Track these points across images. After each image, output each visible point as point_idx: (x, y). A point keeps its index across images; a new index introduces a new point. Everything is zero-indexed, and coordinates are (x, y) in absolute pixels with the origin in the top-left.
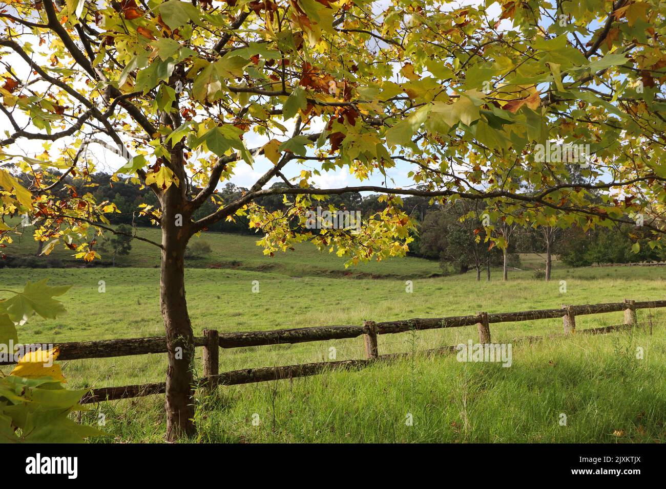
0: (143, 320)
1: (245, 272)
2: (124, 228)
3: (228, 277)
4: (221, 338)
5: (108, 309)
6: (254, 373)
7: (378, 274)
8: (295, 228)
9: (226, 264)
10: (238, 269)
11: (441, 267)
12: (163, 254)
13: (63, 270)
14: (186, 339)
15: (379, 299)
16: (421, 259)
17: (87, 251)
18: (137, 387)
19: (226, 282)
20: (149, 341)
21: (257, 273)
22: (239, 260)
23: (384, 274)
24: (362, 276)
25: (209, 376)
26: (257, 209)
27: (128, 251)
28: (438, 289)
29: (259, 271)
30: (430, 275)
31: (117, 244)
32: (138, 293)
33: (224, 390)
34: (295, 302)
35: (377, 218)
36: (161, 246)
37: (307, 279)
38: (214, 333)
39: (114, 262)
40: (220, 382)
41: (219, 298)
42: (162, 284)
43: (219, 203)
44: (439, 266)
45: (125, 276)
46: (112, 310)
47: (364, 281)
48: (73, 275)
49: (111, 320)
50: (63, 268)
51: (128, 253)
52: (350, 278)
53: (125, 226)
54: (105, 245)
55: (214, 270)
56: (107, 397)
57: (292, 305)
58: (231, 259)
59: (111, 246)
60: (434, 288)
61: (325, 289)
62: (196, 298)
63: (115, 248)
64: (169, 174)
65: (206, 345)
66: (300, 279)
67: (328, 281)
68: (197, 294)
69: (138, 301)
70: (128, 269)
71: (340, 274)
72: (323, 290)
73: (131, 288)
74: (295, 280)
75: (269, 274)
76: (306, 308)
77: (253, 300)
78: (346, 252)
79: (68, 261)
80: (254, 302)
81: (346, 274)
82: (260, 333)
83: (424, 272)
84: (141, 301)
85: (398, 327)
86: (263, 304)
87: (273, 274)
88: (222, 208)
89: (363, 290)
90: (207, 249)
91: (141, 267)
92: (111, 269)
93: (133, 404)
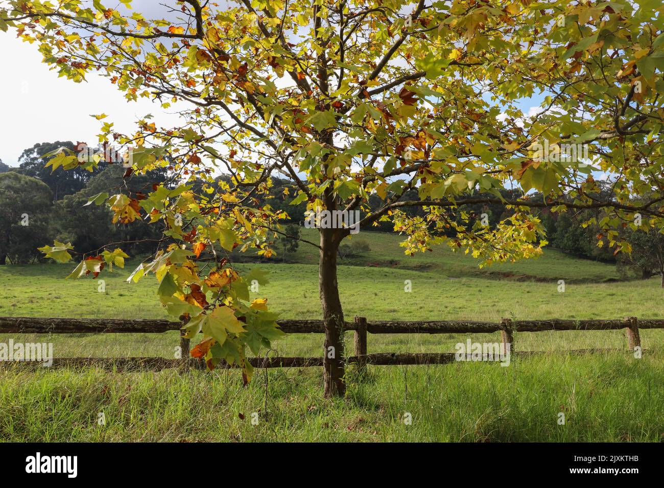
0: (308, 311)
1: (402, 271)
2: (292, 227)
3: (386, 275)
4: (369, 324)
5: (279, 301)
6: (396, 356)
7: (543, 276)
8: (433, 232)
9: (384, 263)
10: (395, 268)
11: (618, 271)
12: (321, 253)
13: (242, 264)
14: (337, 317)
15: (539, 303)
16: (595, 262)
17: (266, 250)
18: (303, 359)
19: (383, 280)
20: (312, 323)
21: (414, 272)
22: (397, 259)
23: (550, 277)
24: (525, 278)
25: (359, 356)
26: (400, 215)
27: (296, 249)
28: (610, 295)
29: (416, 270)
30: (604, 280)
31: (286, 242)
32: (304, 287)
33: (371, 368)
34: (450, 303)
35: (509, 223)
36: (320, 247)
37: (464, 280)
38: (363, 320)
39: (284, 258)
40: (368, 361)
41: (376, 295)
42: (320, 276)
43: (367, 210)
44: (615, 270)
45: (293, 271)
46: (282, 301)
47: (526, 283)
48: (250, 269)
49: (282, 310)
50: (242, 263)
51: (295, 251)
52: (510, 281)
53: (293, 226)
54: (276, 243)
55: (372, 268)
56: (281, 364)
57: (446, 305)
58: (388, 258)
59: (281, 244)
60: (604, 294)
61: (482, 290)
62: (355, 294)
63: (285, 245)
64: (321, 203)
65: (357, 330)
66: (457, 280)
67: (486, 282)
68: (356, 290)
69: (304, 295)
70: (296, 265)
71: (501, 276)
72: (480, 291)
73: (298, 282)
74: (452, 280)
75: (426, 273)
76: (460, 308)
77: (409, 298)
78: (481, 253)
79: (246, 257)
80: (409, 300)
81: (508, 276)
82: (403, 323)
83: (598, 276)
84: (307, 295)
85: (535, 326)
86: (418, 302)
87: (431, 274)
88: (369, 214)
89: (523, 293)
90: (366, 248)
91: (307, 264)
92: (281, 265)
93: (300, 371)
